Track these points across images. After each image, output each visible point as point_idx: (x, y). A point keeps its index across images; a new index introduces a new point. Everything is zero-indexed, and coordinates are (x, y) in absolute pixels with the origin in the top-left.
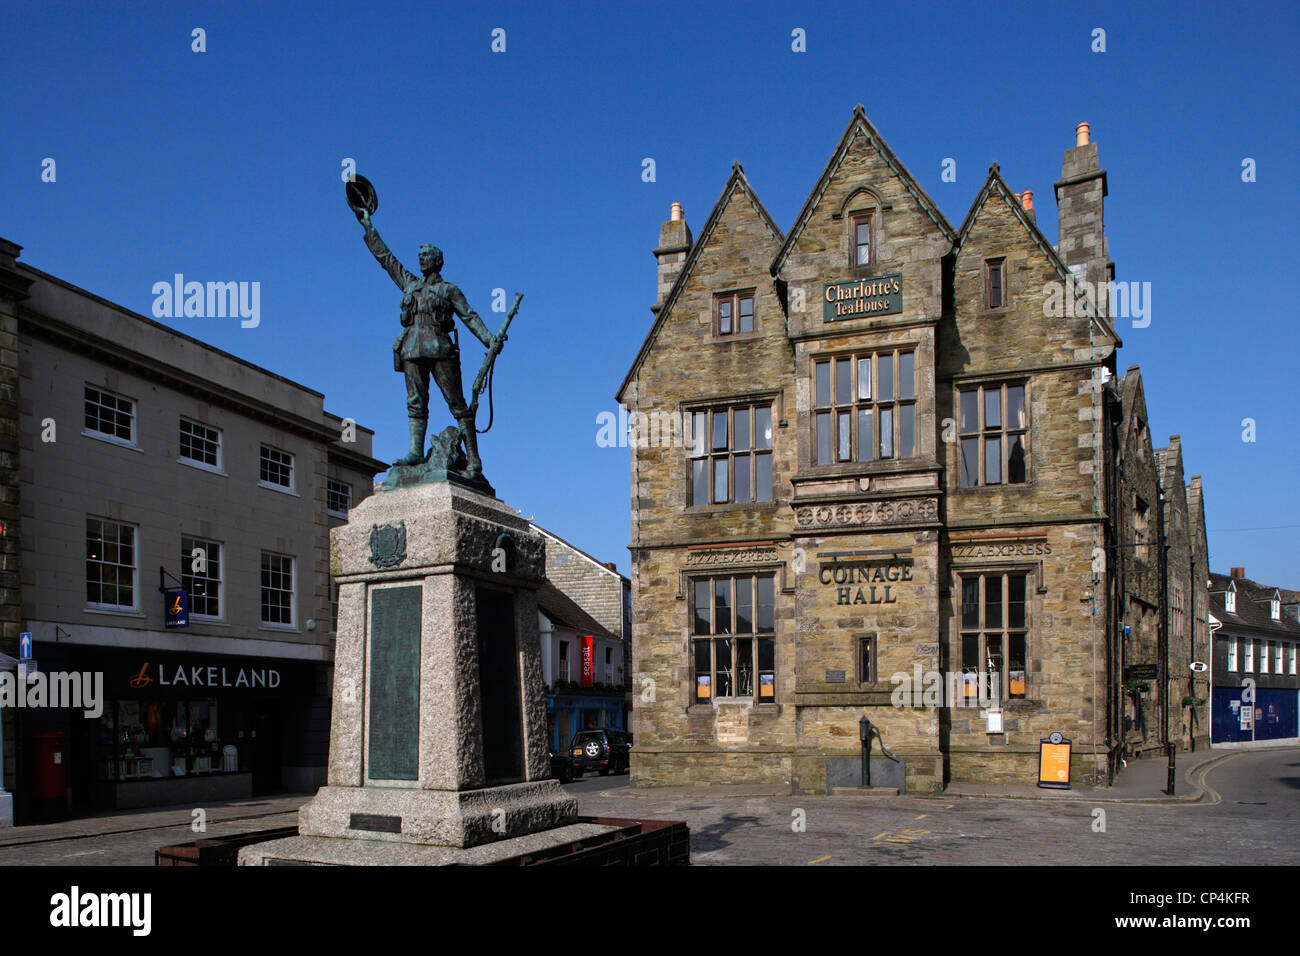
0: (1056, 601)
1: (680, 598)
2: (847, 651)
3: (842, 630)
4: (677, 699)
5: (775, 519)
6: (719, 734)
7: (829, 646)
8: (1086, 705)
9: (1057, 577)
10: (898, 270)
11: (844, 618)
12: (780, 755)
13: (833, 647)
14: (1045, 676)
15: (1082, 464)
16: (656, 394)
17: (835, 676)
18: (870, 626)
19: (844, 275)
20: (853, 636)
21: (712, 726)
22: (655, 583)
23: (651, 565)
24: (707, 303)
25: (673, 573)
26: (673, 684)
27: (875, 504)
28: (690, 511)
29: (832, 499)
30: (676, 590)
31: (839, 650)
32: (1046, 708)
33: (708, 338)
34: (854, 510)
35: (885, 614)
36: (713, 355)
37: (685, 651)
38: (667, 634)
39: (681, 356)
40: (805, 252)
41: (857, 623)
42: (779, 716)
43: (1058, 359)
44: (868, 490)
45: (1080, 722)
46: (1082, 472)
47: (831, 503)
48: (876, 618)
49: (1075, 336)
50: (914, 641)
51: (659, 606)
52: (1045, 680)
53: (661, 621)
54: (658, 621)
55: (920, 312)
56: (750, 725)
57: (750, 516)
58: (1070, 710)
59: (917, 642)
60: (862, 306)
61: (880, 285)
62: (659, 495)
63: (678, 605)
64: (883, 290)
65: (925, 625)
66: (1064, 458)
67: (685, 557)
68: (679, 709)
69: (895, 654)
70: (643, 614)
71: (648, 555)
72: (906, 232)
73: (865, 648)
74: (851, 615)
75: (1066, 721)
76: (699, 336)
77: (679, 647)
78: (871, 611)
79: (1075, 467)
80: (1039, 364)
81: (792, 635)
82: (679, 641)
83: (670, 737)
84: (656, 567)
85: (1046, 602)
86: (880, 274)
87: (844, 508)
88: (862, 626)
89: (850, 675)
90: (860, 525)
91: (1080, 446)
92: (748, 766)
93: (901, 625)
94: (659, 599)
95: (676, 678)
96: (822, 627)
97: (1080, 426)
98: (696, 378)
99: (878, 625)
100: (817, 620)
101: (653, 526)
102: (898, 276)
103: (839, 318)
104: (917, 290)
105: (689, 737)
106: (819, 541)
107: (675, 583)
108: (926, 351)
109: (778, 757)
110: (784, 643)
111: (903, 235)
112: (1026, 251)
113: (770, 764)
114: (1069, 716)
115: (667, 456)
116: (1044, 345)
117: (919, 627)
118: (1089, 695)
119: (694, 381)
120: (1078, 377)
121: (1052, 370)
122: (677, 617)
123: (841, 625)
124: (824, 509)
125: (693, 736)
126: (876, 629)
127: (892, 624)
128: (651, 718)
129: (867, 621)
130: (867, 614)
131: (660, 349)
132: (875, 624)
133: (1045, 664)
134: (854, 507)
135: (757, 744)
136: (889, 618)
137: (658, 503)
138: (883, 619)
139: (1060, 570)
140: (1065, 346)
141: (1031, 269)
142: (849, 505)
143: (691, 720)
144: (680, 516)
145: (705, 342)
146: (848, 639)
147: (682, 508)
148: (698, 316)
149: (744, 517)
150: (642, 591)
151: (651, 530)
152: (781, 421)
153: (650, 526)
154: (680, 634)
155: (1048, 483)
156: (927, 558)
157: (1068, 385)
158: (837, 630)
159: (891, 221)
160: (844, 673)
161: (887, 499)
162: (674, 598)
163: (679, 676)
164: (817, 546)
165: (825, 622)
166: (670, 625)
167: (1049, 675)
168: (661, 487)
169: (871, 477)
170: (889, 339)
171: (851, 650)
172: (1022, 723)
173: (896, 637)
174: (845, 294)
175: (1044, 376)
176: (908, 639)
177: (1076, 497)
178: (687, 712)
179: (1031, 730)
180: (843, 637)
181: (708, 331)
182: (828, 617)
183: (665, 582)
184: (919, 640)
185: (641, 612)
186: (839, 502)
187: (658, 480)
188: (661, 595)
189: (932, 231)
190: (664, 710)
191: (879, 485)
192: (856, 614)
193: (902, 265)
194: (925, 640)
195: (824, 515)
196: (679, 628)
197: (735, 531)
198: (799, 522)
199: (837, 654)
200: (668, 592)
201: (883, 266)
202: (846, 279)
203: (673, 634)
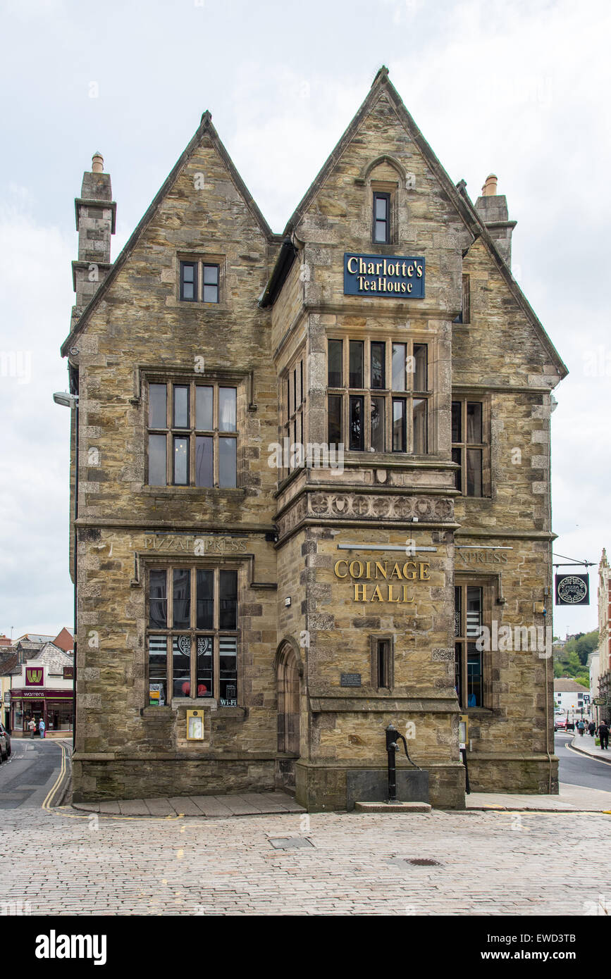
0: (512, 613)
1: (135, 587)
2: (364, 652)
3: (358, 630)
4: (130, 698)
5: (243, 508)
6: (178, 740)
7: (343, 647)
8: (540, 715)
9: (513, 590)
10: (420, 254)
11: (360, 617)
12: (247, 763)
13: (348, 647)
14: (504, 685)
15: (535, 484)
16: (111, 352)
17: (350, 679)
18: (387, 627)
19: (365, 249)
20: (369, 637)
21: (171, 730)
22: (107, 566)
23: (101, 546)
24: (170, 261)
25: (128, 558)
26: (126, 682)
27: (392, 498)
28: (147, 489)
29: (350, 488)
30: (132, 576)
31: (354, 651)
32: (505, 716)
33: (171, 301)
34: (371, 503)
35: (401, 615)
36: (176, 320)
37: (140, 645)
38: (120, 625)
39: (140, 314)
40: (324, 214)
41: (373, 623)
42: (245, 720)
43: (514, 382)
44: (385, 482)
45: (535, 730)
46: (534, 492)
47: (348, 492)
48: (392, 618)
49: (528, 362)
50: (430, 646)
51: (110, 593)
52: (504, 689)
53: (113, 610)
54: (110, 610)
55: (441, 302)
56: (213, 729)
57: (216, 502)
58: (526, 718)
59: (434, 646)
60: (385, 285)
61: (404, 266)
62: (113, 467)
63: (132, 593)
64: (406, 273)
65: (441, 629)
66: (519, 476)
67: (141, 540)
68: (133, 711)
69: (412, 658)
70: (92, 601)
71: (99, 534)
72: (429, 216)
73: (382, 650)
74: (367, 614)
75: (521, 729)
76: (161, 296)
77: (134, 640)
78: (388, 611)
79: (529, 487)
80: (498, 383)
81: (259, 633)
82: (133, 633)
83: (121, 742)
84: (107, 549)
85: (504, 613)
86: (401, 254)
87: (361, 499)
88: (379, 627)
89: (365, 679)
90: (377, 519)
91: (533, 467)
92: (213, 776)
93: (418, 627)
94: (110, 585)
95: (129, 675)
96: (337, 626)
97: (534, 449)
98: (158, 342)
99: (395, 626)
100: (331, 618)
101: (106, 502)
102: (421, 261)
103: (359, 294)
104: (439, 279)
105: (144, 742)
106: (333, 532)
107: (130, 570)
108: (443, 345)
109: (244, 766)
110: (251, 641)
111: (425, 218)
112: (486, 273)
113: (236, 774)
114: (525, 724)
115: (122, 425)
116: (502, 366)
117: (435, 632)
118: (542, 704)
119: (156, 346)
120: (531, 401)
121: (510, 391)
122: (132, 607)
123: (357, 624)
124: (340, 499)
125: (148, 742)
126: (393, 630)
127: (409, 626)
128: (98, 721)
129: (383, 621)
130: (383, 614)
131: (114, 302)
132: (392, 625)
133: (503, 672)
134: (371, 500)
135: (220, 750)
136: (405, 619)
137: (112, 476)
138: (399, 620)
139: (516, 583)
140: (520, 371)
141: (491, 291)
142: (365, 496)
143: (146, 724)
144: (136, 494)
145: (168, 303)
146: (364, 640)
147: (139, 485)
148: (160, 273)
149: (208, 503)
150: (92, 575)
151: (104, 506)
152: (251, 404)
153: (102, 502)
154: (135, 626)
155: (505, 499)
156: (444, 559)
157: (524, 408)
158: (352, 629)
159: (414, 201)
160: (360, 676)
161: (405, 493)
162: (129, 585)
163: (133, 673)
164: (332, 537)
165: (340, 620)
166: (123, 614)
167: (507, 684)
168: (115, 459)
169: (389, 469)
170: (408, 326)
171: (368, 652)
172: (483, 732)
173: (413, 640)
174: (368, 268)
175: (502, 396)
176: (425, 643)
177: (529, 515)
178: (142, 714)
179: (491, 738)
180: (358, 637)
181: (170, 293)
182: (342, 615)
183: (119, 567)
184: (435, 645)
185: (89, 598)
186: (357, 492)
187: (111, 450)
188: (114, 581)
189: (453, 221)
190: (115, 712)
191: (397, 479)
192: (373, 614)
193: (423, 249)
194: (442, 645)
195: (340, 505)
196: (134, 619)
197: (199, 517)
198: (314, 509)
199: (352, 656)
200: (122, 577)
201: (405, 247)
202: (367, 252)
203: (127, 625)
